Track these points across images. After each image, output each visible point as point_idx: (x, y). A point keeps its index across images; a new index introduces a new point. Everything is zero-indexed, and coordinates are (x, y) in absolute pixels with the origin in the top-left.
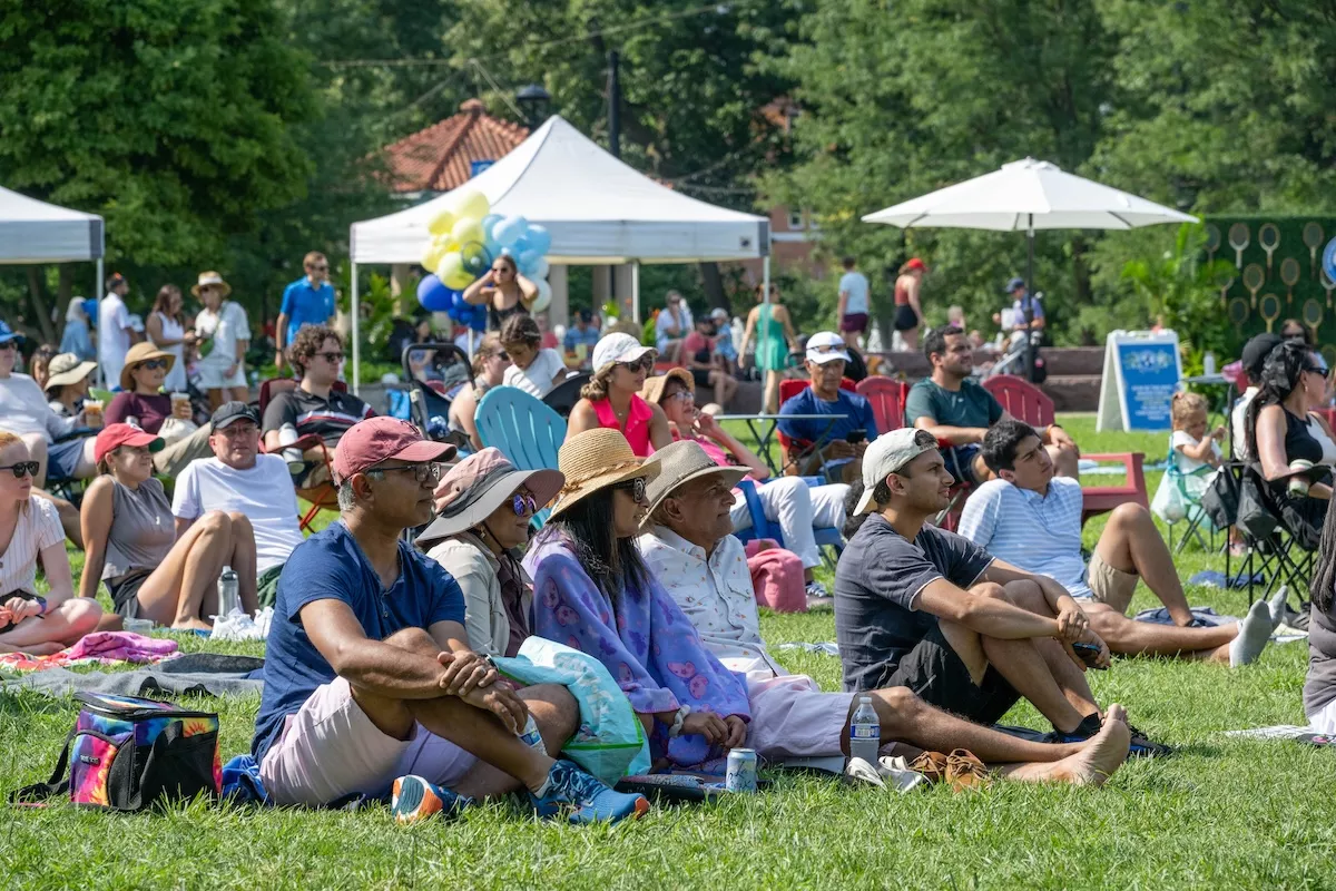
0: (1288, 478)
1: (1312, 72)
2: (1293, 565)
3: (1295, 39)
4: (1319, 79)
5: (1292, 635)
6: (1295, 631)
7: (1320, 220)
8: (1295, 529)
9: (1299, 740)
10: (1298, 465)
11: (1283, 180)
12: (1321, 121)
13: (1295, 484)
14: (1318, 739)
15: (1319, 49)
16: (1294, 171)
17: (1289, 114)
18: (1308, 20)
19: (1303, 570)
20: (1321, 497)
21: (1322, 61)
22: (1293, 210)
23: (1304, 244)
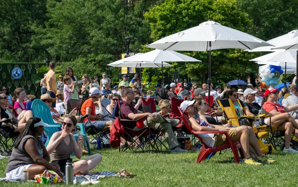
0: (2, 122)
1: (9, 31)
2: (3, 141)
3: (6, 24)
4: (11, 33)
5: (2, 157)
6: (3, 156)
7: (11, 64)
8: (3, 133)
9: (2, 181)
10: (4, 119)
11: (3, 55)
12: (11, 42)
13: (3, 124)
14: (7, 181)
15: (11, 26)
16: (6, 53)
17: (4, 40)
18: (9, 19)
19: (5, 143)
20: (9, 126)
21: (11, 29)
22: (5, 62)
23: (7, 69)
